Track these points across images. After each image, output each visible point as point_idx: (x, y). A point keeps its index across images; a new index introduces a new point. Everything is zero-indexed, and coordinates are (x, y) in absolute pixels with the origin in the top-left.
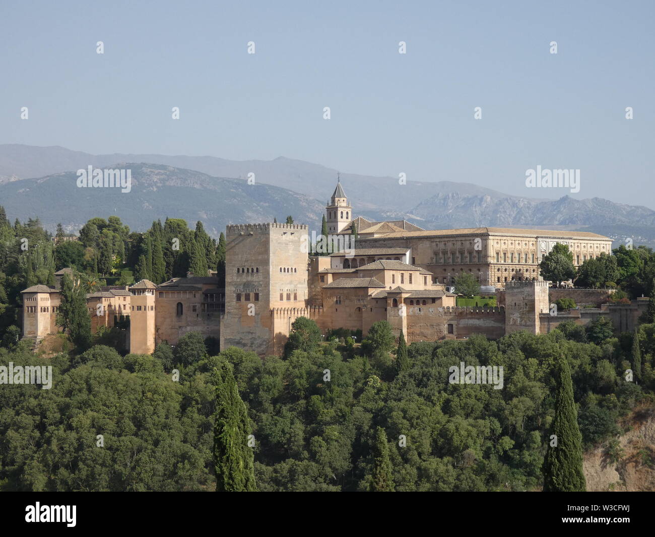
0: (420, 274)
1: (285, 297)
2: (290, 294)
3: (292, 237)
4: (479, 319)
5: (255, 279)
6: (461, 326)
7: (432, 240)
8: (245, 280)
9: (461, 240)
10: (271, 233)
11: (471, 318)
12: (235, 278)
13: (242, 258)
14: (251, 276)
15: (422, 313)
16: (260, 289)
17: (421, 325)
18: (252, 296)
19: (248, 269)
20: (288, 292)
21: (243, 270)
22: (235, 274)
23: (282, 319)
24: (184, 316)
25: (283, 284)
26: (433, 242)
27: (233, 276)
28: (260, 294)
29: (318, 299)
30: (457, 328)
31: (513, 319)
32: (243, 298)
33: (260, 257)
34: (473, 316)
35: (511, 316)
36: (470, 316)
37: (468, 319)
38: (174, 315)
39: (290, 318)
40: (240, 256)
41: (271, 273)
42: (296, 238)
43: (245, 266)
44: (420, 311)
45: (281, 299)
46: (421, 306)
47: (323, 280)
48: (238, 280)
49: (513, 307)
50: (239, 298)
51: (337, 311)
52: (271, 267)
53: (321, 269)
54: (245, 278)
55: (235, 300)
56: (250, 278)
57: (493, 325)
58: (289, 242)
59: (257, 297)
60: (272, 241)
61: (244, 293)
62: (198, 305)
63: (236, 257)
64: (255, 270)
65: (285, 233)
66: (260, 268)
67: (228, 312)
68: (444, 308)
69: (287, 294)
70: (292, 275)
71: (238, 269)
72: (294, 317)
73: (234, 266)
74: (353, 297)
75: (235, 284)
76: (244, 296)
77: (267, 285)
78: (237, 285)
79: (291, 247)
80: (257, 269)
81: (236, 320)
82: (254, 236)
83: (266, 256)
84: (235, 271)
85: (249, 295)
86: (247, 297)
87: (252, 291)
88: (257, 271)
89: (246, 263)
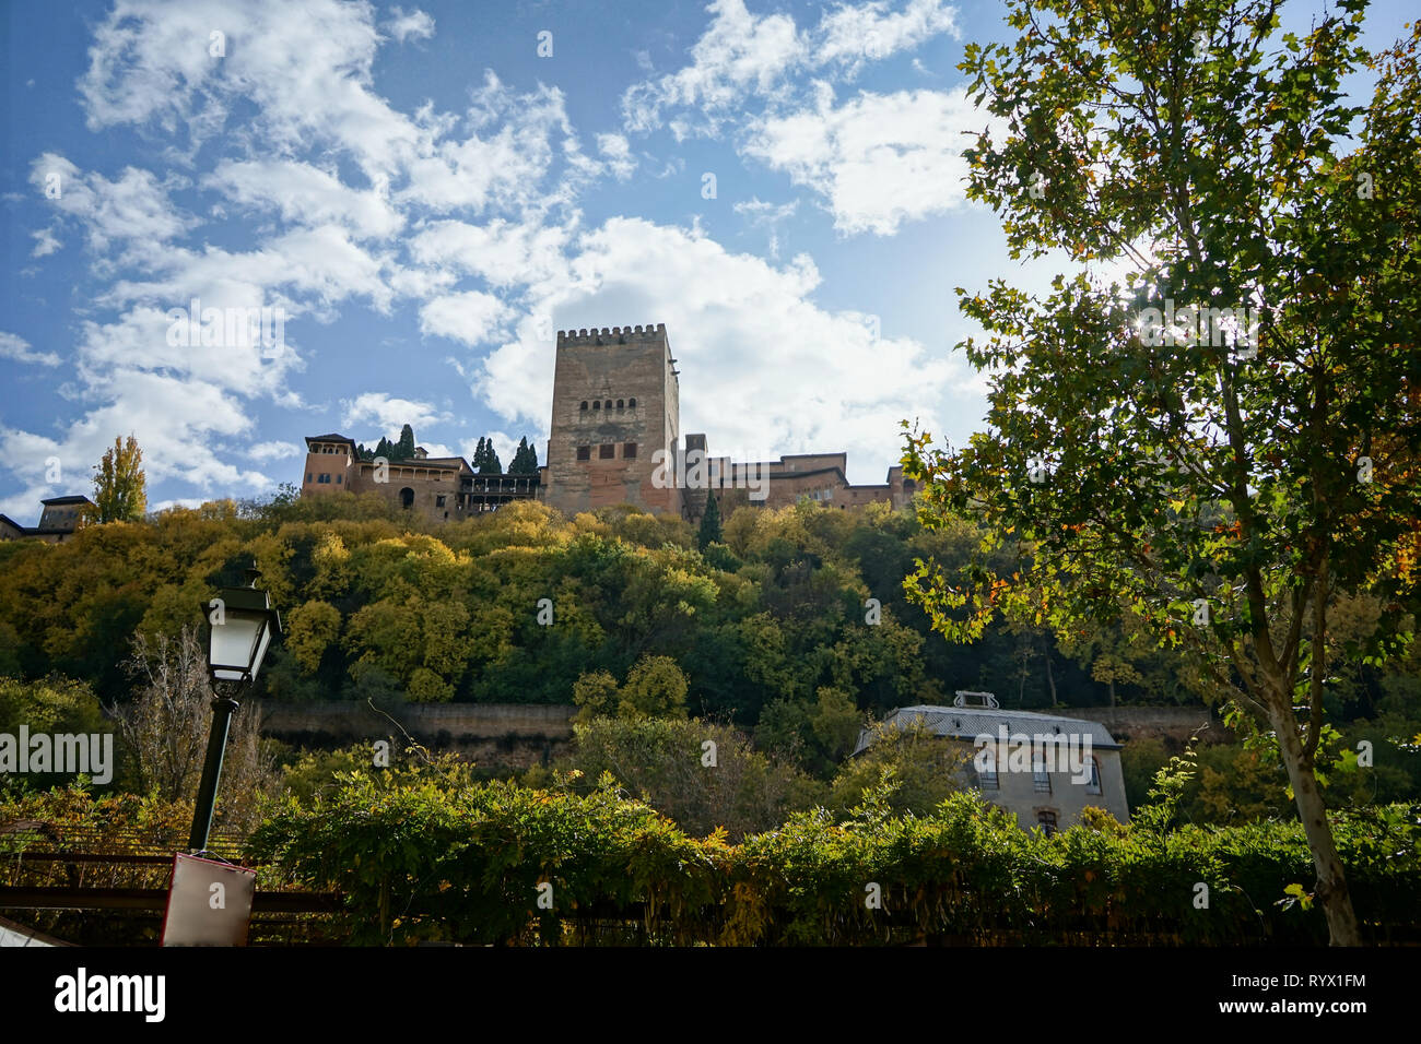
5: (626, 418)
8: (601, 422)
12: (576, 420)
13: (594, 384)
14: (618, 412)
16: (640, 435)
18: (618, 448)
19: (609, 402)
21: (597, 406)
22: (577, 413)
27: (572, 415)
28: (641, 445)
32: (595, 456)
33: (640, 381)
40: (590, 381)
41: (667, 408)
43: (601, 397)
48: (584, 423)
50: (584, 454)
52: (667, 397)
54: (600, 419)
55: (574, 459)
56: (613, 418)
59: (630, 451)
61: (598, 445)
62: (449, 495)
63: (581, 382)
64: (626, 404)
66: (641, 399)
67: (556, 482)
71: (584, 406)
73: (574, 398)
75: (577, 430)
76: (598, 450)
77: (658, 428)
78: (581, 430)
80: (632, 400)
81: (577, 495)
82: (627, 347)
83: (655, 379)
84: (576, 406)
85: (611, 447)
86: (607, 452)
87: (618, 440)
88: (633, 404)
89: (605, 392)
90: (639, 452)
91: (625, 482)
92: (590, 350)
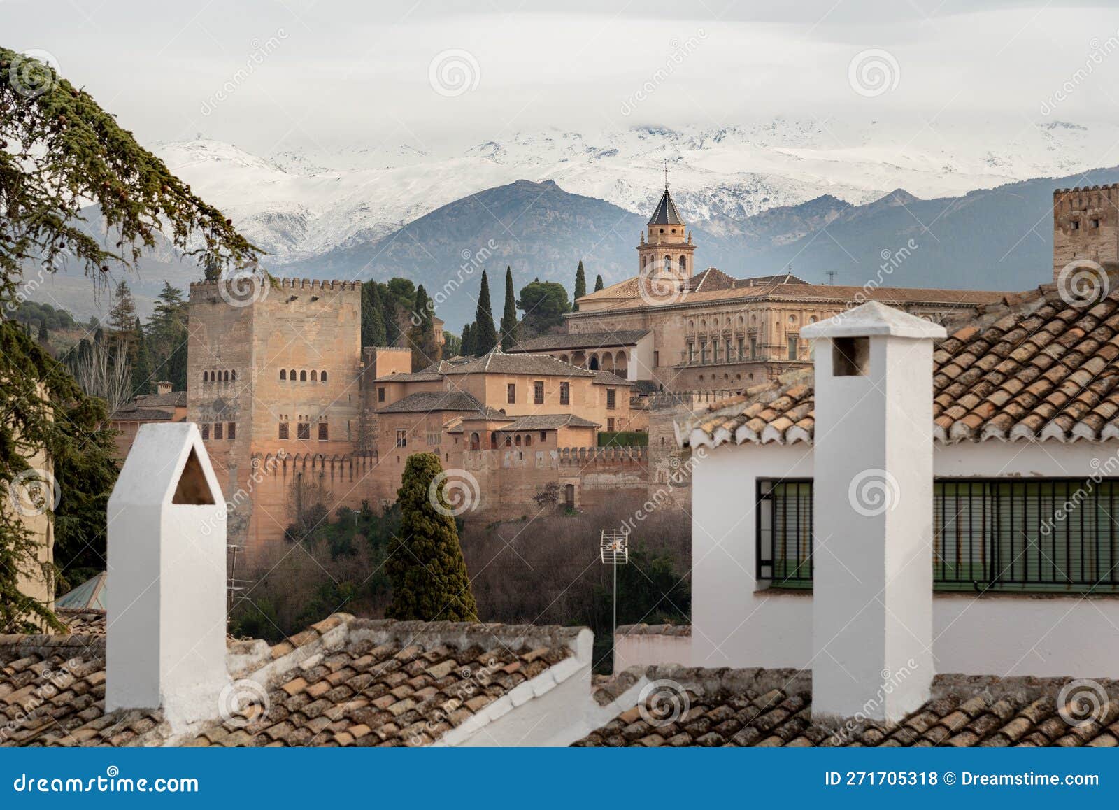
0: (594, 384)
1: (293, 431)
2: (307, 425)
3: (314, 307)
4: (616, 473)
6: (587, 488)
7: (684, 312)
8: (215, 397)
9: (727, 313)
11: (604, 472)
12: (200, 393)
13: (211, 351)
14: (225, 388)
15: (525, 462)
16: (237, 414)
17: (523, 487)
18: (225, 427)
19: (220, 373)
20: (303, 422)
21: (213, 374)
22: (201, 385)
23: (280, 478)
25: (287, 404)
26: (685, 317)
27: (198, 388)
28: (238, 425)
29: (374, 437)
30: (580, 493)
31: (660, 472)
32: (213, 434)
33: (238, 348)
34: (607, 468)
35: (658, 465)
36: (601, 468)
37: (598, 472)
39: (300, 475)
40: (209, 347)
41: (254, 381)
42: (327, 309)
43: (215, 368)
44: (521, 458)
45: (283, 434)
46: (523, 448)
47: (382, 398)
48: (206, 396)
49: (660, 447)
50: (206, 432)
51: (399, 461)
52: (255, 368)
53: (382, 373)
54: (216, 392)
56: (222, 393)
57: (639, 486)
58: (308, 317)
59: (232, 431)
60: (260, 314)
61: (213, 423)
63: (204, 348)
64: (230, 376)
65: (293, 298)
66: (238, 370)
68: (559, 450)
69: (300, 426)
70: (315, 385)
71: (206, 375)
72: (313, 472)
73: (199, 367)
74: (424, 432)
75: (202, 405)
76: (213, 429)
77: (248, 405)
79: (311, 326)
80: (234, 371)
83: (246, 346)
84: (201, 373)
85: (221, 425)
86: (219, 432)
87: (226, 419)
88: (234, 376)
89: (218, 361)
90: (238, 432)
91: (229, 467)
92: (209, 308)
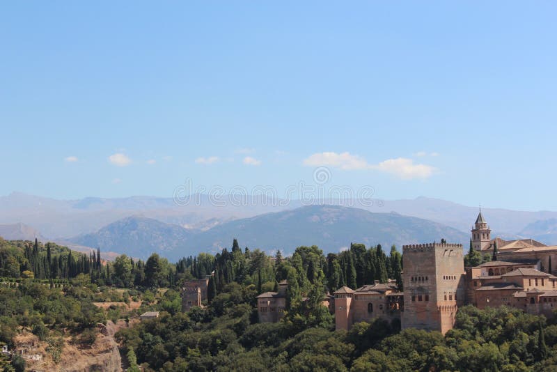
0: (550, 278)
1: (448, 298)
3: (451, 253)
5: (424, 284)
8: (418, 286)
10: (436, 250)
12: (410, 285)
13: (415, 270)
14: (422, 282)
15: (554, 307)
16: (429, 292)
18: (423, 297)
19: (420, 278)
20: (450, 294)
21: (416, 279)
22: (410, 282)
23: (447, 315)
24: (373, 313)
25: (446, 289)
28: (430, 296)
29: (472, 299)
32: (417, 299)
33: (428, 269)
38: (367, 312)
39: (452, 313)
40: (414, 268)
41: (437, 280)
42: (454, 254)
43: (417, 276)
45: (446, 299)
46: (553, 302)
47: (476, 285)
48: (413, 286)
50: (413, 299)
52: (437, 276)
53: (474, 277)
54: (418, 284)
55: (411, 301)
56: (421, 284)
58: (450, 257)
59: (427, 299)
60: (437, 256)
61: (417, 296)
62: (384, 305)
63: (411, 269)
64: (425, 278)
65: (446, 250)
66: (429, 276)
67: (406, 310)
69: (450, 296)
70: (453, 281)
71: (412, 278)
73: (409, 276)
74: (499, 297)
77: (435, 289)
78: (412, 289)
79: (451, 260)
80: (427, 277)
81: (412, 315)
82: (423, 253)
83: (432, 268)
84: (410, 279)
85: (421, 297)
86: (420, 299)
87: (423, 294)
88: (427, 279)
89: (418, 274)
90: (430, 299)
92: (413, 254)
